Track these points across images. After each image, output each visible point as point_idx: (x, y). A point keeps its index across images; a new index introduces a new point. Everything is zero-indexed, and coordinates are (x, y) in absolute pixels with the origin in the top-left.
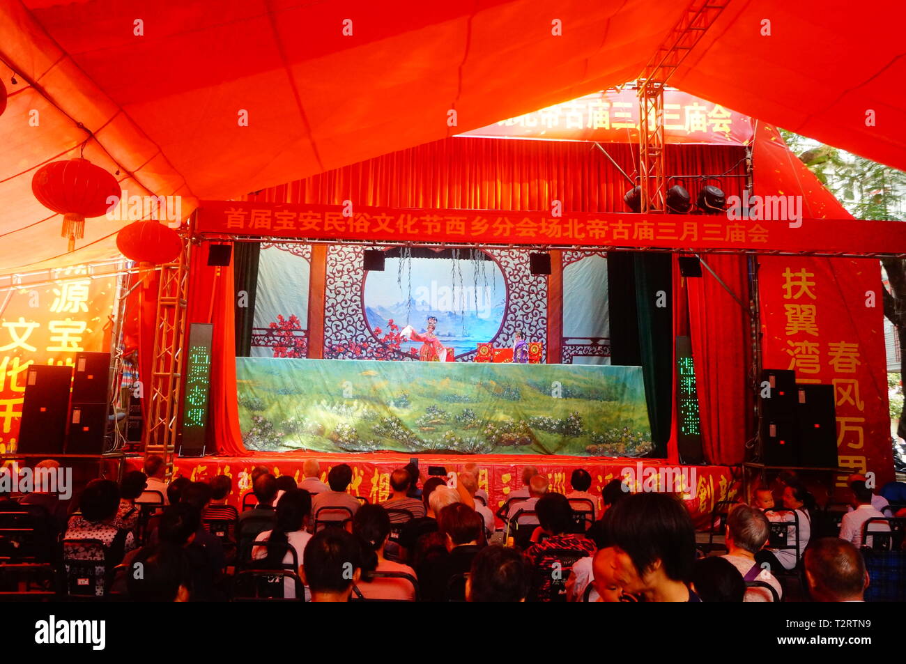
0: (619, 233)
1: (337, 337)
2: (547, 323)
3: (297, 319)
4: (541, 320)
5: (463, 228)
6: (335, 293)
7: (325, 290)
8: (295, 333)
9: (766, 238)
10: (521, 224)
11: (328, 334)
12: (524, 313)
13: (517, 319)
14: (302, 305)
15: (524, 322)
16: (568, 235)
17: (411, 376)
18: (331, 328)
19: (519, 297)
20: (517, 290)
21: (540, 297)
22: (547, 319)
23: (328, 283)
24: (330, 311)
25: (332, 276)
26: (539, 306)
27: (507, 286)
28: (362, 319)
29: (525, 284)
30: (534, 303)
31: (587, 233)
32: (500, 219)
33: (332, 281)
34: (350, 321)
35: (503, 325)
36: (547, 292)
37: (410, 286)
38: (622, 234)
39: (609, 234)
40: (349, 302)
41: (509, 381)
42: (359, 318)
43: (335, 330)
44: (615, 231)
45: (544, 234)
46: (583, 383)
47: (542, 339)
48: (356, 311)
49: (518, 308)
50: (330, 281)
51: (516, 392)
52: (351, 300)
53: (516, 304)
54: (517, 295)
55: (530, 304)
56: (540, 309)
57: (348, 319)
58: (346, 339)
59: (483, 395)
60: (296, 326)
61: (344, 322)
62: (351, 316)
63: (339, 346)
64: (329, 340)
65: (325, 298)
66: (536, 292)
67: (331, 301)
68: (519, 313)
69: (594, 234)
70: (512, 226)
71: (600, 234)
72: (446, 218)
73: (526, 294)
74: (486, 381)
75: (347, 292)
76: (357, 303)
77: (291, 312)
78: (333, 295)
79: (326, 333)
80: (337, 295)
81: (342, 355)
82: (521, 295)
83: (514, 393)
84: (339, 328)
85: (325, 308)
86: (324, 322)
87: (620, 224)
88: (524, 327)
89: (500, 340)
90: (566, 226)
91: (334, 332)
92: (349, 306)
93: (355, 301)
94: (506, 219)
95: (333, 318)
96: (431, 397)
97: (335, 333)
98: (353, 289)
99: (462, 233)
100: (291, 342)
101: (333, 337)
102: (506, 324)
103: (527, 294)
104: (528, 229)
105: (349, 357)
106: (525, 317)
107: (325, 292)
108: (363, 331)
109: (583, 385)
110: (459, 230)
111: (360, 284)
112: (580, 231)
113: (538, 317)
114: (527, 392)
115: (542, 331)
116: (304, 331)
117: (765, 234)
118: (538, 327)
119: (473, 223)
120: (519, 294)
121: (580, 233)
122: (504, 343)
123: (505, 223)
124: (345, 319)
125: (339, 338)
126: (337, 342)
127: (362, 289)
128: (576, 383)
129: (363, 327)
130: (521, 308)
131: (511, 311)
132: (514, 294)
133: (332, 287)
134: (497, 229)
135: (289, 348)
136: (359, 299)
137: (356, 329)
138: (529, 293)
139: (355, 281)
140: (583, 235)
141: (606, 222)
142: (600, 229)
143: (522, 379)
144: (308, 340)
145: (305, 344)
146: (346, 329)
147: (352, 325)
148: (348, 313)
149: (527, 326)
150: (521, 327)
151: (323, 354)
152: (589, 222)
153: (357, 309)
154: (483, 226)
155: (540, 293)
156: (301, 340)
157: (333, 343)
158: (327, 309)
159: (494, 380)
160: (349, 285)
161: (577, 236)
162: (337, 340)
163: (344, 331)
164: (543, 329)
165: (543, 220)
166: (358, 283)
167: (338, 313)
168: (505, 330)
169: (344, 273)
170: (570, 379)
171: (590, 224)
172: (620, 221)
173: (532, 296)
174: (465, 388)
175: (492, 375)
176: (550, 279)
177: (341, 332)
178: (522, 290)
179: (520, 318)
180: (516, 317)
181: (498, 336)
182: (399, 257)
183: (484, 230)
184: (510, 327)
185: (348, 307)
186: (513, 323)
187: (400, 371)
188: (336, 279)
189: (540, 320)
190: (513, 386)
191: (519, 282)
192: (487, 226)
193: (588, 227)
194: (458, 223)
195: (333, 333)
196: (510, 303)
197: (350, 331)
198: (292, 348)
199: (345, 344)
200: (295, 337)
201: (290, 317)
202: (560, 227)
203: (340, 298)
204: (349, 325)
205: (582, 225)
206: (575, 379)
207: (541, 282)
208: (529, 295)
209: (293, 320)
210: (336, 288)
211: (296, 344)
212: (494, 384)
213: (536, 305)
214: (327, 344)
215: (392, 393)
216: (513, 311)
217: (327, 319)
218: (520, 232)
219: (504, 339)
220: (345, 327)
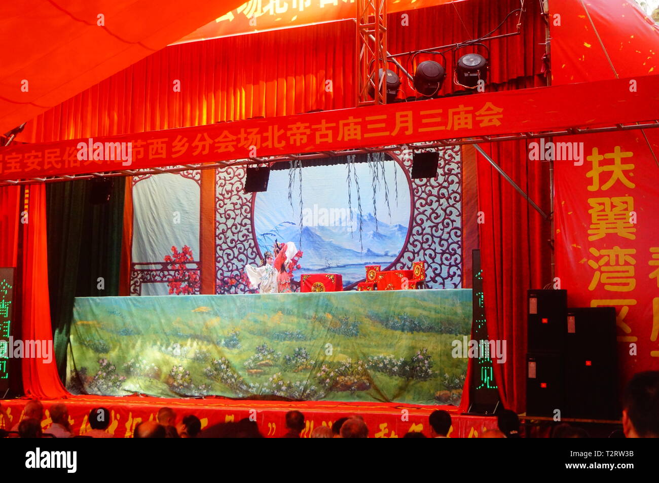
0: (322, 136)
1: (228, 267)
2: (461, 235)
3: (190, 250)
4: (455, 230)
5: (164, 152)
6: (225, 217)
7: (215, 214)
8: (189, 266)
9: (499, 119)
10: (220, 139)
11: (219, 265)
12: (432, 224)
13: (424, 232)
14: (193, 233)
15: (432, 236)
16: (268, 146)
17: (243, 311)
18: (222, 257)
19: (427, 203)
20: (424, 195)
21: (452, 202)
22: (461, 230)
23: (218, 207)
24: (220, 239)
25: (221, 197)
26: (451, 213)
27: (412, 190)
28: (253, 245)
29: (433, 187)
30: (445, 211)
31: (288, 140)
32: (199, 136)
33: (222, 204)
34: (240, 248)
35: (407, 241)
36: (461, 195)
37: (301, 201)
38: (326, 136)
39: (311, 138)
40: (239, 226)
41: (346, 313)
42: (250, 244)
43: (226, 260)
44: (318, 134)
45: (242, 147)
46: (433, 313)
47: (456, 256)
48: (247, 236)
49: (425, 218)
50: (220, 204)
51: (354, 326)
52: (241, 224)
53: (423, 213)
54: (424, 202)
55: (439, 211)
56: (453, 217)
57: (239, 246)
58: (237, 269)
59: (317, 331)
60: (189, 257)
61: (235, 249)
62: (242, 242)
63: (231, 278)
64: (220, 272)
65: (215, 224)
66: (446, 195)
67: (222, 227)
68: (427, 224)
69: (295, 140)
70: (211, 142)
71: (301, 139)
72: (149, 141)
73: (434, 199)
74: (321, 314)
75: (237, 215)
76: (247, 227)
77: (184, 242)
78: (224, 220)
79: (218, 264)
80: (227, 219)
81: (234, 288)
82: (429, 201)
83: (351, 327)
84: (231, 257)
85: (216, 236)
86: (216, 252)
87: (324, 124)
88: (433, 242)
89: (404, 260)
90: (265, 134)
91: (226, 262)
92: (240, 231)
93: (246, 225)
94: (206, 135)
95: (224, 246)
96: (261, 335)
97: (226, 264)
98: (243, 211)
99: (164, 156)
100: (184, 276)
101: (225, 269)
102: (411, 240)
103: (436, 199)
104: (227, 144)
105: (242, 290)
106: (434, 228)
107: (215, 217)
108: (254, 259)
109: (433, 315)
110: (162, 154)
111: (250, 205)
112: (280, 139)
113: (451, 227)
114: (367, 325)
115: (455, 246)
116: (196, 263)
117: (498, 113)
118: (450, 241)
119: (174, 144)
120: (426, 200)
121: (279, 142)
122: (409, 264)
123: (205, 140)
124: (235, 246)
125: (230, 269)
126: (229, 274)
127: (252, 211)
128: (425, 313)
129: (254, 254)
130: (429, 219)
131: (416, 223)
132: (421, 201)
133: (222, 211)
134: (197, 147)
135: (183, 283)
136: (248, 222)
137: (247, 256)
138: (439, 197)
139: (245, 201)
140: (284, 143)
141: (307, 124)
142: (302, 134)
143: (361, 310)
144: (201, 273)
145: (198, 278)
146: (237, 258)
147: (243, 253)
148: (238, 240)
149: (437, 240)
150: (430, 243)
151: (216, 287)
152: (289, 126)
153: (247, 233)
154: (183, 146)
155: (452, 196)
156: (195, 273)
157: (225, 275)
158: (218, 236)
159: (330, 313)
160: (238, 206)
161: (277, 145)
162: (229, 271)
163: (235, 261)
164: (457, 243)
165: (243, 130)
166: (248, 203)
167: (228, 241)
168: (410, 247)
169: (233, 193)
170: (418, 308)
171: (291, 129)
172: (324, 121)
173: (442, 201)
174: (298, 323)
175: (328, 307)
176: (464, 178)
177: (232, 262)
178: (430, 194)
179: (428, 230)
180: (423, 230)
181: (401, 255)
182: (288, 168)
183: (184, 149)
184: (416, 243)
185: (238, 232)
186: (419, 238)
187: (232, 306)
188: (226, 201)
189: (453, 232)
190: (351, 320)
191: (426, 185)
192: (187, 145)
193: (289, 133)
194: (160, 146)
195: (224, 263)
196: (416, 212)
197: (241, 260)
198: (186, 283)
199: (237, 275)
200: (188, 270)
201: (183, 249)
202: (259, 136)
203: (230, 223)
204: (240, 253)
205: (282, 131)
206: (424, 309)
207: (453, 182)
208: (438, 201)
209: (186, 251)
210: (225, 212)
211: (189, 278)
212: (330, 317)
213: (448, 212)
214: (219, 276)
215: (223, 331)
216: (419, 222)
217: (218, 247)
218: (219, 147)
219: (409, 258)
220: (236, 256)
